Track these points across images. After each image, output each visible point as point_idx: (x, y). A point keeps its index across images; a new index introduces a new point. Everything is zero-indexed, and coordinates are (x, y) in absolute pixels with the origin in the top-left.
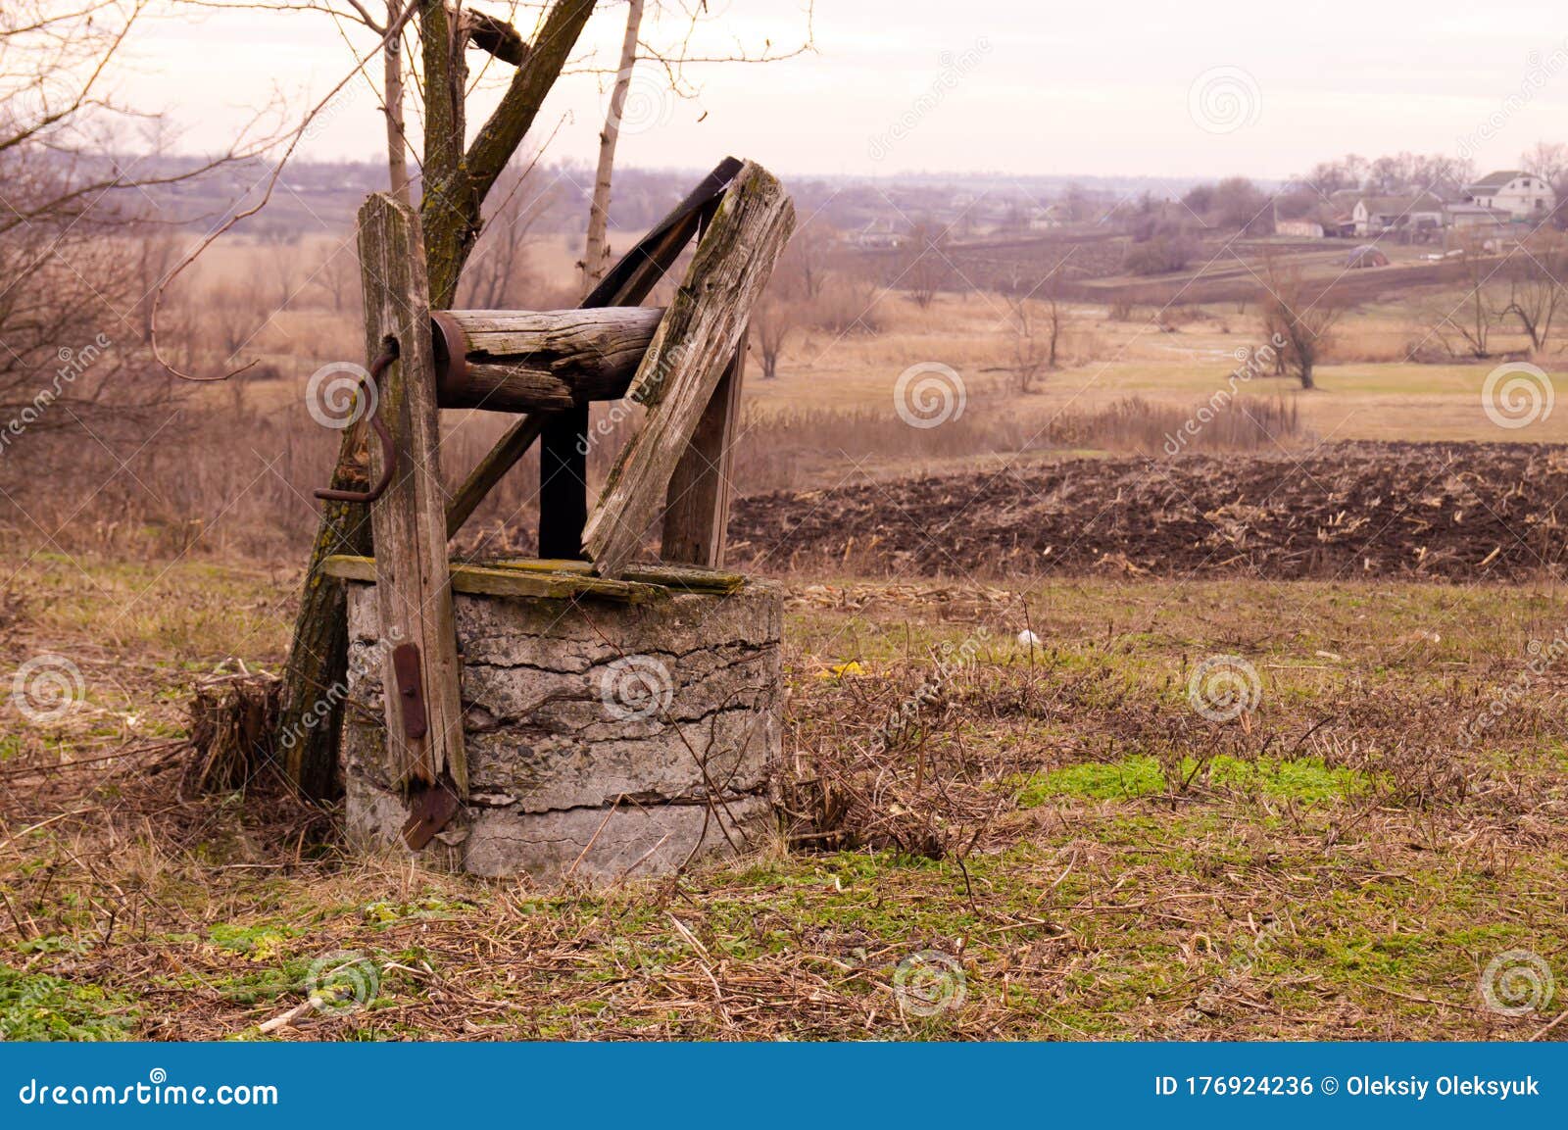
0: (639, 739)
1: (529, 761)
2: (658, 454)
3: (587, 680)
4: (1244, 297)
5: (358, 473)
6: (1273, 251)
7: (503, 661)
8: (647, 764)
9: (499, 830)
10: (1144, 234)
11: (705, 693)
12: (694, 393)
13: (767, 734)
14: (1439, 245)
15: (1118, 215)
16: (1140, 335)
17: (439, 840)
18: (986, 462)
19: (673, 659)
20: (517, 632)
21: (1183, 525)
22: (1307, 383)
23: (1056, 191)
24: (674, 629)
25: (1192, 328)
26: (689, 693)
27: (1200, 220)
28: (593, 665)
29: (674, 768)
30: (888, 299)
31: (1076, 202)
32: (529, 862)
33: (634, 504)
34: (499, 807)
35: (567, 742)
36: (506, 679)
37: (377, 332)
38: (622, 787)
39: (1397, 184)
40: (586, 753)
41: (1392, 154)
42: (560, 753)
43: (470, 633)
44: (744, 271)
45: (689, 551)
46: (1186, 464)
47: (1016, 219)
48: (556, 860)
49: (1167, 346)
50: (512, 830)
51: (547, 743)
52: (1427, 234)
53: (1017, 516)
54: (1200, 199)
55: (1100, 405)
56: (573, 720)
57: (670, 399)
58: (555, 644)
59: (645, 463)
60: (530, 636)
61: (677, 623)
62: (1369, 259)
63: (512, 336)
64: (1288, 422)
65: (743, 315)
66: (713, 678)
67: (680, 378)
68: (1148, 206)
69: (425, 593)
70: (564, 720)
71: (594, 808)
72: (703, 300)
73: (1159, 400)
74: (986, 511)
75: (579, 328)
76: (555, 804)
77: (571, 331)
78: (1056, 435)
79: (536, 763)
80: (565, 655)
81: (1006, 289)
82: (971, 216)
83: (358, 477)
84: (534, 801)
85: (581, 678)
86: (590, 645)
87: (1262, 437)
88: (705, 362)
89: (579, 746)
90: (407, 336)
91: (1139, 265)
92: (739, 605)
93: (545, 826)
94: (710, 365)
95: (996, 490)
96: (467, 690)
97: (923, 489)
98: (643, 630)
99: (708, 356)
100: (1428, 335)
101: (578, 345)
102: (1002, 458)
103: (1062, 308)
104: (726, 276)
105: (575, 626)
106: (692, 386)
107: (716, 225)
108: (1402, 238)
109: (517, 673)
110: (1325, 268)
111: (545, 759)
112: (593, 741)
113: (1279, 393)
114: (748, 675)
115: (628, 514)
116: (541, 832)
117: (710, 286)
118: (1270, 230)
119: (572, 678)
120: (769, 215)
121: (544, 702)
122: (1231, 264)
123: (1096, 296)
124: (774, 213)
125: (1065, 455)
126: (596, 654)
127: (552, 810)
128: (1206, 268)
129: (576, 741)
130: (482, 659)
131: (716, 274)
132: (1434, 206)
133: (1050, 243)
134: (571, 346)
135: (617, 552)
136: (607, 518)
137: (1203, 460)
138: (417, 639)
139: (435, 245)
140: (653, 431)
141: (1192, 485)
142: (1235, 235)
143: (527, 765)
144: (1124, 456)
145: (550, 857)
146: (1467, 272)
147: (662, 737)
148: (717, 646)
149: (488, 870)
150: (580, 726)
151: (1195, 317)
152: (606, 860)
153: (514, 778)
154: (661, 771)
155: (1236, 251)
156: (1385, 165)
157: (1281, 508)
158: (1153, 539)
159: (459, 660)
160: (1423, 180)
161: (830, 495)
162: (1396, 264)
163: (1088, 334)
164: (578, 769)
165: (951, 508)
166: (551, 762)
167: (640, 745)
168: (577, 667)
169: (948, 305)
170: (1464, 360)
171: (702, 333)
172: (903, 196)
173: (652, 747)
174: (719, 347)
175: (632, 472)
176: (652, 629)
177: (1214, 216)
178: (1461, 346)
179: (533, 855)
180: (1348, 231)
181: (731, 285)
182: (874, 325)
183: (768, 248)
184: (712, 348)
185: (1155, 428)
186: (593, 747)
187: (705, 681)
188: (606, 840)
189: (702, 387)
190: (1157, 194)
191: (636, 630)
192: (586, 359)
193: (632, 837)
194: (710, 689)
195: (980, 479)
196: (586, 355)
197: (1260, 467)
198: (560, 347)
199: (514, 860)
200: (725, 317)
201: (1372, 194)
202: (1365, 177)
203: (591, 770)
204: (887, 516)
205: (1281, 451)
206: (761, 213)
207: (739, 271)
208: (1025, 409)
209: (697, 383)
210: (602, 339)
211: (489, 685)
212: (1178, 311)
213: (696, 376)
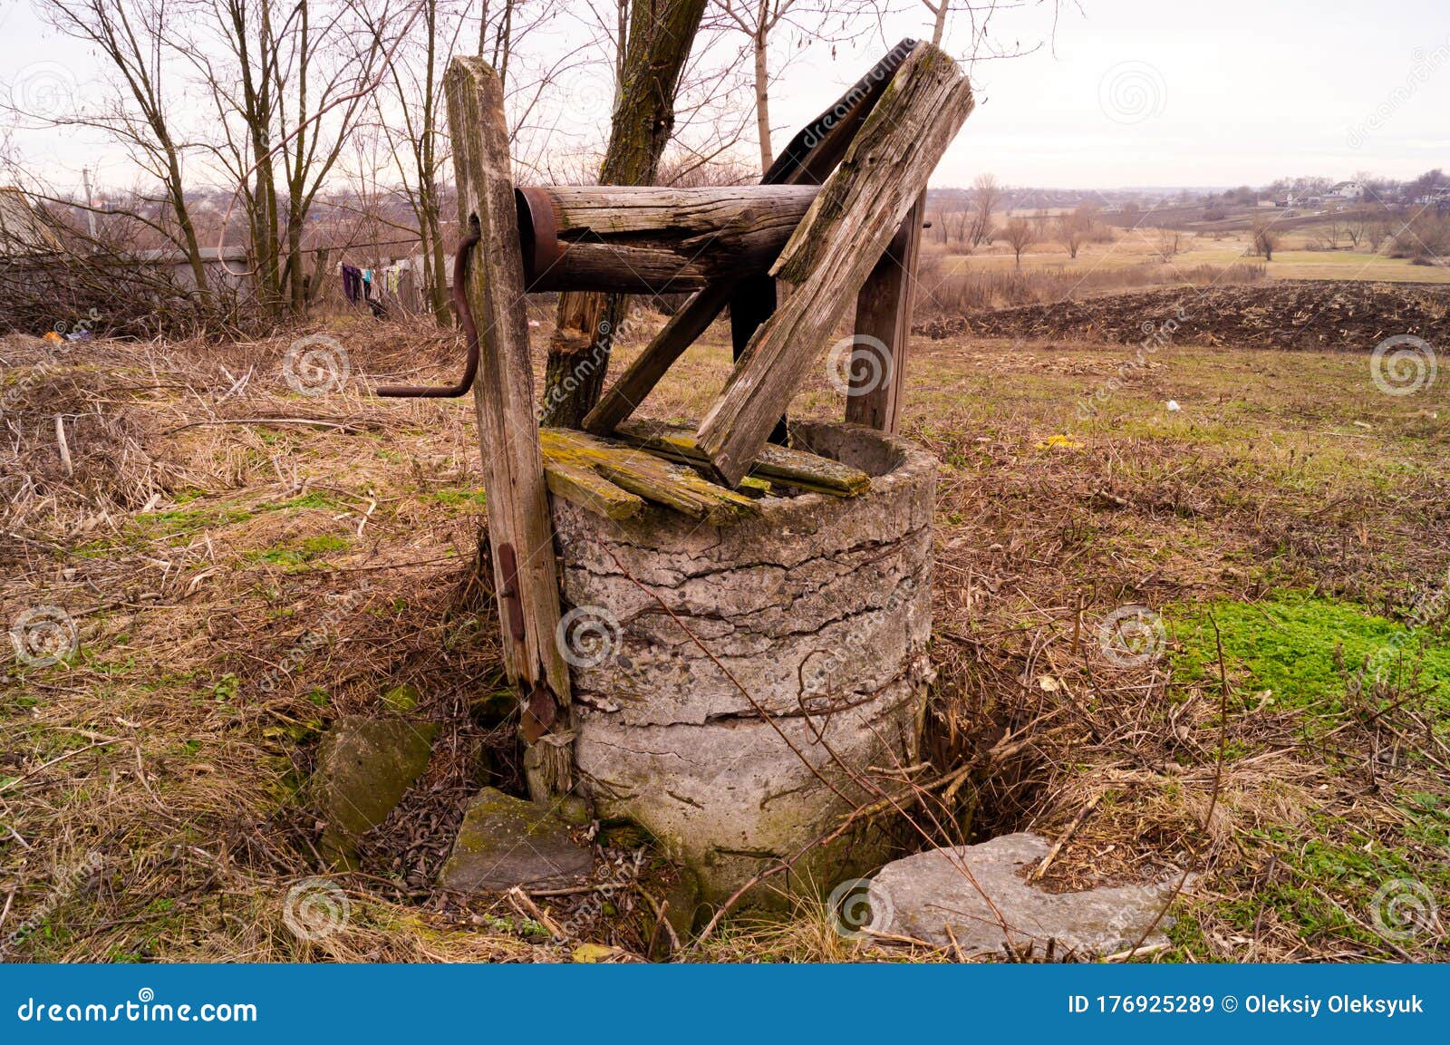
0: (744, 656)
1: (628, 672)
2: (799, 334)
3: (683, 595)
4: (1246, 228)
5: (564, 346)
6: (1258, 211)
7: (596, 568)
8: (753, 682)
9: (604, 736)
10: (1209, 206)
11: (822, 603)
12: (847, 269)
13: (907, 626)
14: (1319, 208)
15: (1199, 200)
16: (1207, 242)
17: (547, 744)
18: (1150, 288)
19: (781, 572)
20: (609, 539)
21: (1231, 316)
22: (1269, 259)
23: (1178, 192)
24: (782, 539)
25: (1227, 240)
26: (802, 607)
27: (1229, 201)
28: (690, 578)
29: (786, 683)
30: (1117, 231)
31: (1185, 196)
32: (633, 771)
33: (766, 389)
34: (603, 711)
35: (665, 657)
36: (601, 587)
37: (464, 211)
38: (726, 703)
39: (1303, 187)
40: (685, 669)
41: (1302, 176)
42: (658, 667)
43: (569, 535)
44: (911, 146)
45: (868, 413)
46: (1228, 289)
47: (1164, 202)
48: (660, 773)
49: (1217, 246)
50: (617, 738)
51: (645, 656)
52: (1314, 205)
53: (1162, 311)
54: (1230, 194)
55: (1193, 267)
56: (669, 635)
57: (817, 275)
58: (645, 556)
59: (781, 345)
60: (620, 545)
61: (786, 533)
62: (1293, 214)
63: (626, 212)
64: (1263, 273)
65: (910, 190)
66: (832, 587)
67: (830, 256)
68: (1211, 197)
69: (514, 494)
70: (660, 635)
71: (695, 725)
72: (862, 175)
73: (1215, 265)
74: (1150, 309)
75: (720, 204)
76: (655, 719)
77: (709, 207)
78: (1176, 278)
79: (635, 675)
80: (657, 567)
81: (1159, 227)
82: (1147, 202)
83: (564, 350)
84: (634, 714)
85: (676, 592)
86: (684, 558)
87: (1253, 278)
88: (862, 237)
89: (679, 660)
90: (484, 212)
91: (1208, 217)
92: (866, 504)
93: (648, 739)
94: (869, 240)
95: (1152, 300)
96: (569, 593)
97: (1125, 299)
98: (744, 542)
99: (866, 231)
100: (1314, 240)
101: (715, 222)
102: (1157, 287)
103: (1179, 232)
104: (891, 151)
105: (667, 537)
106: (845, 261)
107: (884, 100)
108: (1305, 207)
109: (611, 582)
110: (1277, 218)
111: (644, 672)
112: (692, 658)
113: (1258, 262)
114: (881, 575)
115: (757, 400)
116: (643, 744)
117: (872, 160)
118: (1256, 205)
119: (666, 591)
120: (941, 93)
121: (640, 615)
122: (1240, 217)
123: (1192, 228)
124: (947, 91)
125: (1180, 285)
126: (691, 568)
127: (650, 724)
128: (1233, 218)
129: (675, 655)
130: (579, 563)
131: (880, 149)
132: (1317, 195)
133: (1176, 209)
134: (707, 222)
135: (743, 441)
136: (728, 407)
137: (1233, 287)
138: (512, 541)
139: (626, 136)
140: (794, 311)
141: (1232, 298)
142: (1242, 206)
143: (626, 676)
144: (1202, 286)
145: (654, 769)
146: (1332, 218)
147: (770, 654)
148: (838, 552)
149: (597, 773)
150: (677, 642)
151: (1228, 235)
152: (712, 776)
153: (615, 687)
154: (770, 689)
155: (1242, 212)
156: (1299, 180)
157: (1271, 309)
158: (1220, 323)
159: (557, 563)
160: (1314, 186)
161: (1088, 302)
162: (1303, 216)
163: (1188, 242)
164: (679, 686)
165: (1135, 308)
166: (650, 676)
167: (745, 662)
168: (671, 581)
169: (1137, 231)
170: (1328, 250)
171: (859, 210)
172: (1122, 196)
173: (759, 664)
174: (880, 221)
175: (765, 355)
176: (755, 541)
177: (1235, 200)
178: (1327, 245)
179: (638, 765)
180: (1285, 204)
181: (896, 160)
182: (1111, 240)
183: (939, 124)
184: (871, 222)
185: (1213, 275)
186: (693, 663)
187: (822, 591)
188: (710, 756)
189: (857, 263)
190: (1215, 192)
191: (736, 542)
192: (726, 236)
193: (740, 754)
194: (829, 598)
195: (1147, 295)
196: (726, 232)
197: (1255, 291)
198: (691, 223)
199: (620, 768)
200: (888, 192)
201: (1294, 191)
202: (1292, 185)
203: (691, 686)
204: (1109, 311)
205: (1262, 284)
206: (934, 90)
207: (906, 146)
208: (1164, 269)
209: (851, 259)
210: (746, 215)
211: (586, 590)
212: (1221, 233)
213: (851, 251)
